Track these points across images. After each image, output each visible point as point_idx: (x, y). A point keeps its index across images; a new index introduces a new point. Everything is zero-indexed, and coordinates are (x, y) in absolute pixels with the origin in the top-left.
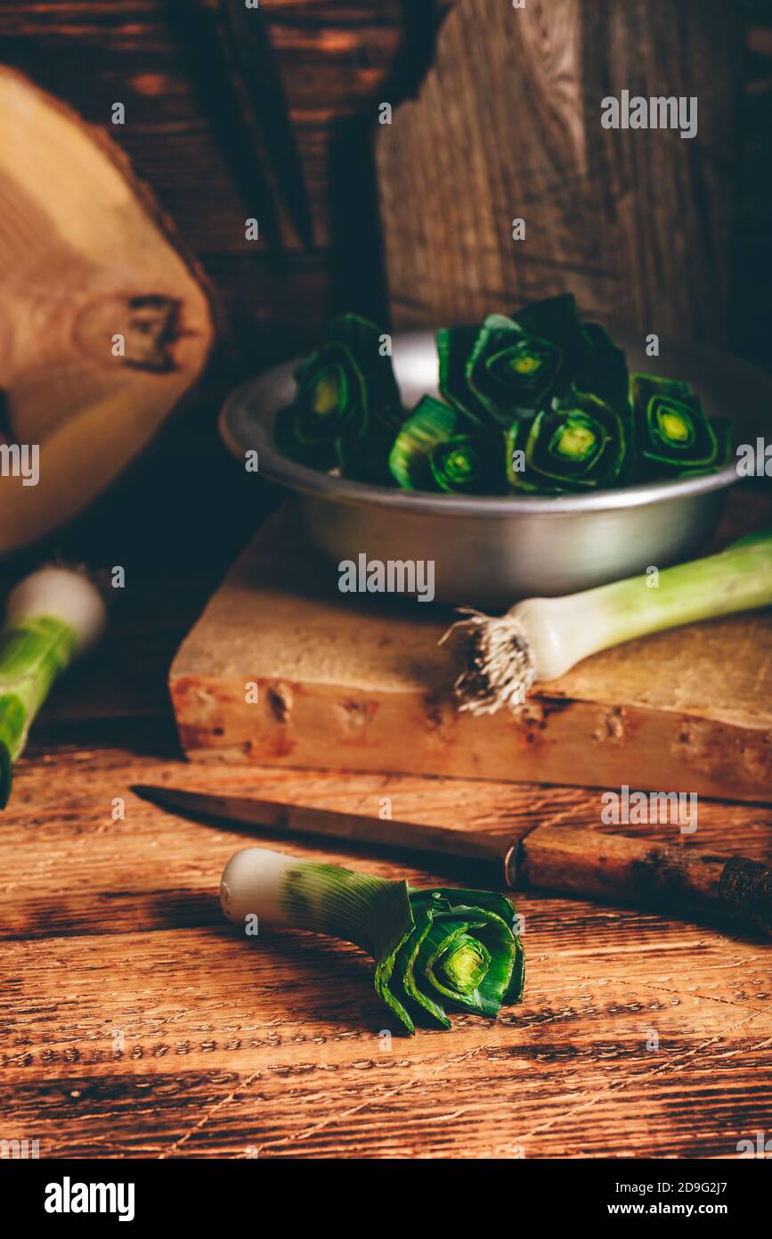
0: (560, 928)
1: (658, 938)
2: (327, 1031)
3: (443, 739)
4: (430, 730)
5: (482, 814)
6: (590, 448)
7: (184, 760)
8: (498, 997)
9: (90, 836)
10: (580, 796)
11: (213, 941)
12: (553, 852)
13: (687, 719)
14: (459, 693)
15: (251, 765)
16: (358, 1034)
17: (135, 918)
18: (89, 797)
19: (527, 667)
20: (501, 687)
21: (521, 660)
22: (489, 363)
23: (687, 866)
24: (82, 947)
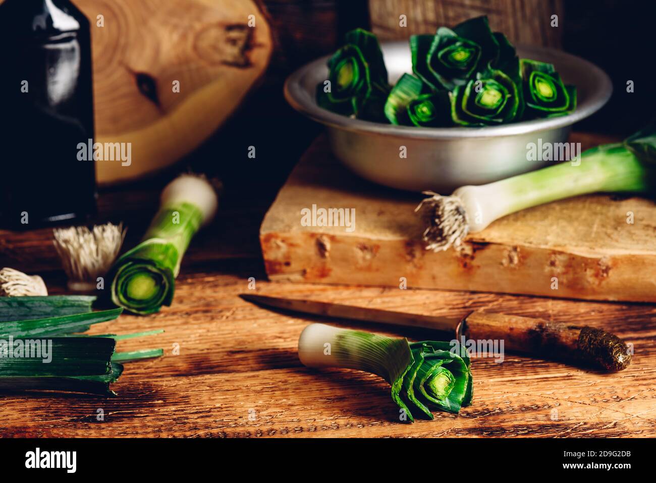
0: (489, 367)
1: (544, 372)
2: (364, 421)
3: (415, 266)
4: (408, 261)
5: (439, 308)
6: (498, 101)
7: (268, 281)
8: (459, 402)
9: (218, 321)
10: (493, 298)
11: (294, 375)
12: (483, 325)
13: (554, 252)
14: (426, 239)
15: (305, 283)
16: (382, 423)
17: (248, 364)
18: (216, 300)
19: (464, 224)
20: (450, 235)
21: (462, 220)
22: (440, 54)
23: (559, 332)
24: (220, 380)
